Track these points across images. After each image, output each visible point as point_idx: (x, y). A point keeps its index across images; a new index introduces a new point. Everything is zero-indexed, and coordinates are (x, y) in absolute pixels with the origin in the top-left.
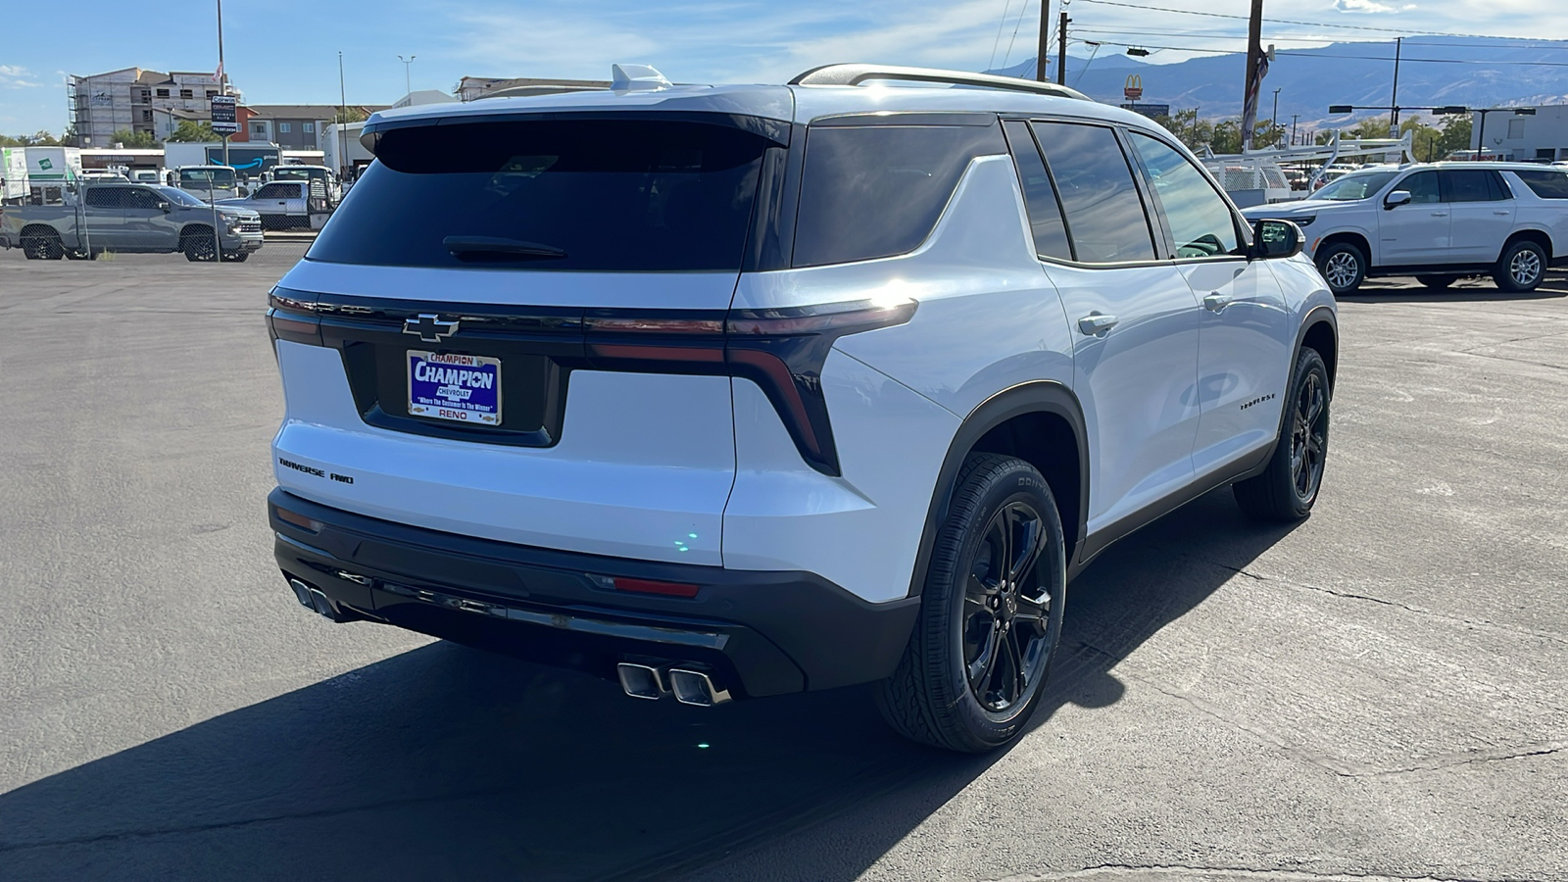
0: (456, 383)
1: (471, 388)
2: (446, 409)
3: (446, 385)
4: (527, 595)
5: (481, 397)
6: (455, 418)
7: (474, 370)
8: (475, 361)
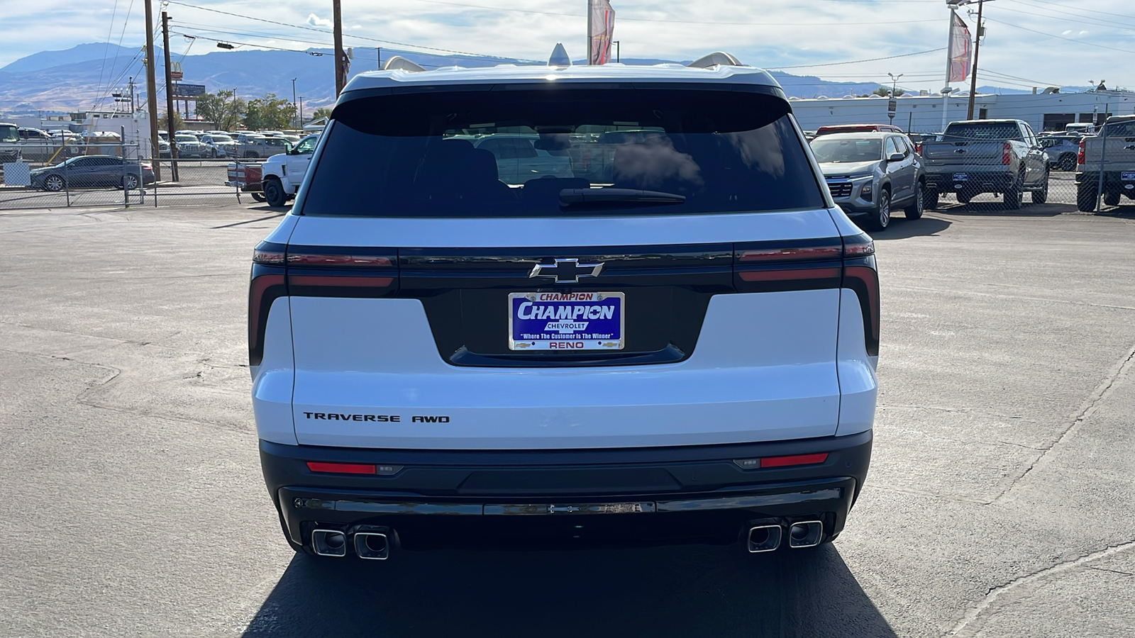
0: (569, 317)
1: (588, 320)
2: (557, 342)
3: (557, 321)
4: (678, 488)
5: (597, 327)
6: (570, 348)
7: (592, 304)
8: (595, 297)
